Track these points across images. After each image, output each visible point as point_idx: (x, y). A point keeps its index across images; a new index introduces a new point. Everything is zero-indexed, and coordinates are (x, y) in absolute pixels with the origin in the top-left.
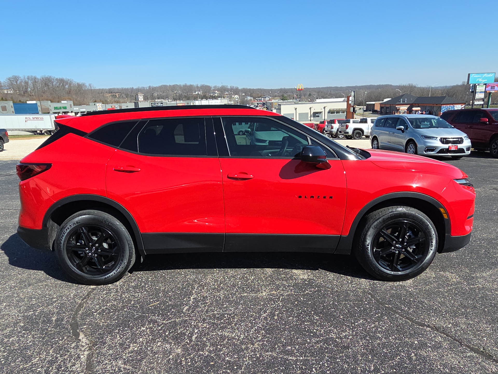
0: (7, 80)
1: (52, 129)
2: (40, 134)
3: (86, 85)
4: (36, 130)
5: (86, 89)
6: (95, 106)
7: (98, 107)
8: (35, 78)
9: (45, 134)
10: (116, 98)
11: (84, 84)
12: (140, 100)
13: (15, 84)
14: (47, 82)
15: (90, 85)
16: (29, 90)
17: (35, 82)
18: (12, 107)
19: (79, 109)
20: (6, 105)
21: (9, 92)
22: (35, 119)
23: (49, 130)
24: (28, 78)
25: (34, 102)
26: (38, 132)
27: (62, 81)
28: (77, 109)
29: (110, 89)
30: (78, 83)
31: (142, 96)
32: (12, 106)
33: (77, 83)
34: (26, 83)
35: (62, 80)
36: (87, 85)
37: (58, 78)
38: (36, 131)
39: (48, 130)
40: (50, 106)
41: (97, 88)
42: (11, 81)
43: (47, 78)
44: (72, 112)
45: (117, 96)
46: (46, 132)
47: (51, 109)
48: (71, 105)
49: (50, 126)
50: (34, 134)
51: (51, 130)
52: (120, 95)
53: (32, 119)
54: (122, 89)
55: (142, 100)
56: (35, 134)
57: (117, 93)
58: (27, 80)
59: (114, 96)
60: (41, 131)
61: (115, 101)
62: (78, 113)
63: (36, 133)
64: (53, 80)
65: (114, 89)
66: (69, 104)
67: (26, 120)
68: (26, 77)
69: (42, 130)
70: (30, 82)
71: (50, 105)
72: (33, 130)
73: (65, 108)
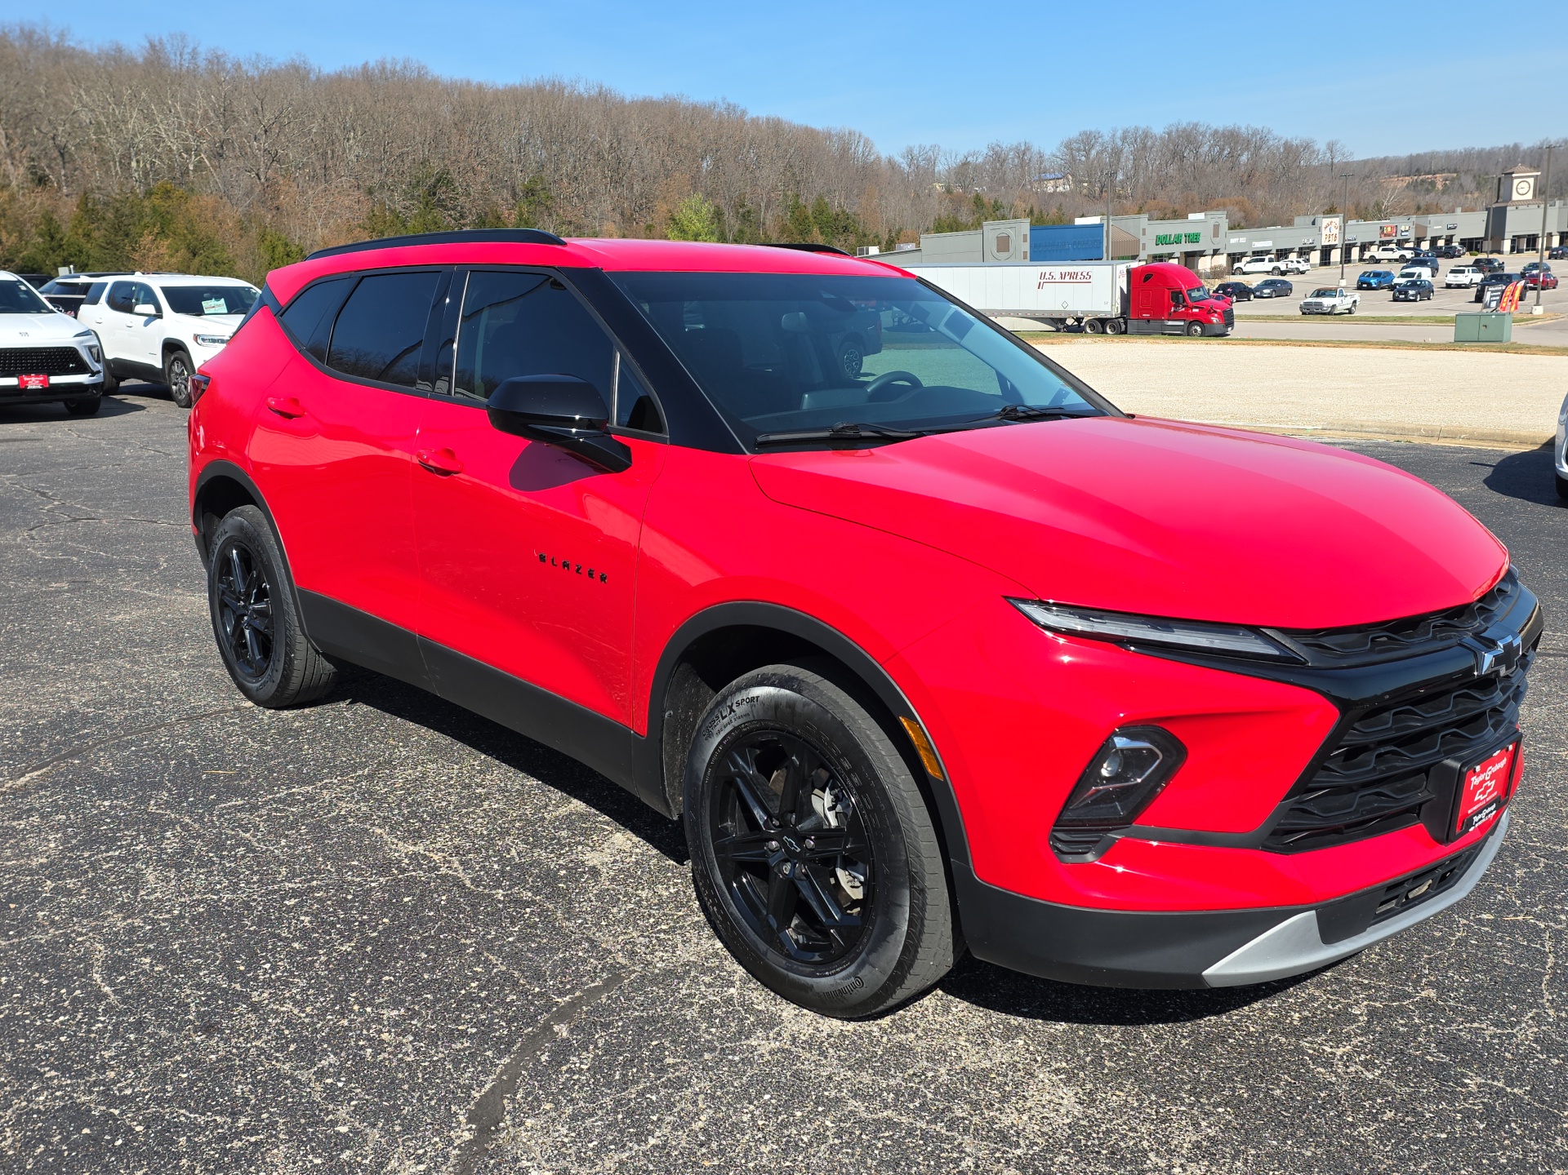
0: (1062, 148)
1: (1110, 313)
2: (1070, 330)
3: (1316, 147)
4: (1063, 316)
5: (1315, 163)
6: (1315, 229)
7: (1325, 232)
8: (1146, 135)
9: (1088, 330)
10: (1433, 194)
11: (1308, 144)
12: (1515, 197)
13: (1083, 158)
14: (1181, 144)
15: (1331, 147)
16: (1120, 177)
17: (1144, 147)
18: (1025, 241)
19: (1250, 241)
20: (1011, 233)
21: (1060, 189)
22: (1067, 278)
23: (1102, 316)
24: (1124, 139)
25: (1095, 220)
26: (1070, 322)
27: (1231, 138)
28: (1243, 240)
29: (1412, 159)
30: (1286, 143)
31: (1531, 181)
32: (1025, 236)
33: (1283, 142)
34: (1117, 153)
35: (1232, 134)
36: (1321, 146)
37: (1221, 129)
38: (1063, 321)
39: (1099, 316)
40: (1144, 234)
41: (1359, 157)
42: (1072, 149)
43: (1184, 130)
44: (1215, 252)
45: (1439, 186)
46: (1091, 324)
47: (1144, 245)
48: (1216, 228)
49: (1106, 303)
50: (1054, 329)
51: (1109, 316)
52: (1453, 180)
53: (1058, 278)
54: (1468, 156)
55: (1530, 196)
56: (1058, 330)
57: (1442, 171)
58: (1120, 143)
59: (1426, 186)
60: (1079, 320)
61: (1419, 208)
62: (1243, 255)
63: (1062, 327)
64: (1204, 136)
65: (1433, 156)
66: (1212, 222)
67: (1042, 281)
68: (1119, 134)
69: (1080, 315)
70: (1127, 149)
71: (1144, 230)
72: (1055, 316)
73: (1193, 238)
